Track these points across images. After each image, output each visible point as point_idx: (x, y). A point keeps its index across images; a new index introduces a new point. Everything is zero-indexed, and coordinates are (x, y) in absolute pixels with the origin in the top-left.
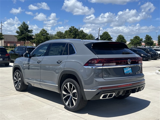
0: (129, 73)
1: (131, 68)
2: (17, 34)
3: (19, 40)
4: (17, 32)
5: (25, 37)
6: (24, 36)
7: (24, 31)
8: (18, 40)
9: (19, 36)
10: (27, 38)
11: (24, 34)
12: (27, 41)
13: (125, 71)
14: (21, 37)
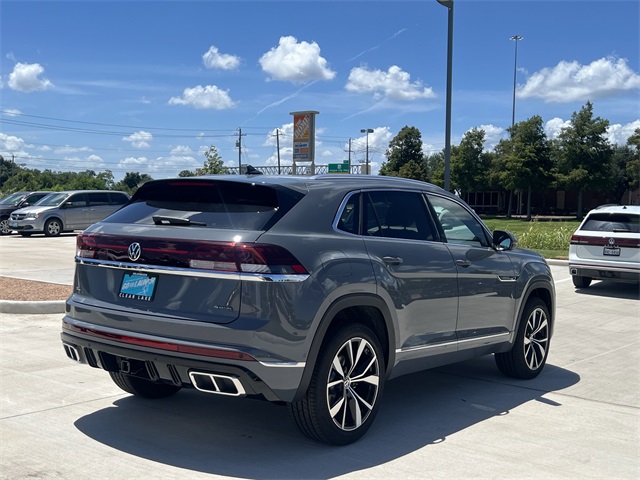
0: (136, 296)
1: (153, 280)
13: (125, 286)
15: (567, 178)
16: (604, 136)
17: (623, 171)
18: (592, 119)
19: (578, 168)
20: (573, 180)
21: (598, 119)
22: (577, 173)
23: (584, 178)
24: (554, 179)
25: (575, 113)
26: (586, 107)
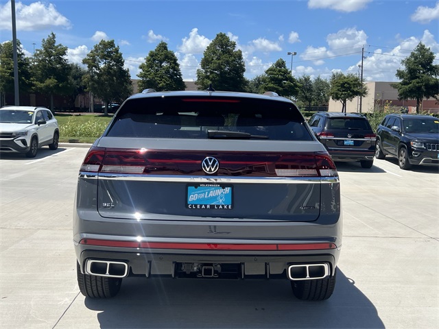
2: (398, 80)
3: (404, 95)
4: (400, 74)
5: (419, 88)
6: (418, 83)
7: (419, 70)
8: (400, 95)
9: (404, 83)
10: (425, 90)
11: (418, 77)
12: (425, 99)
13: (193, 198)
14: (407, 87)
15: (42, 85)
16: (65, 57)
17: (76, 81)
18: (56, 45)
19: (50, 78)
20: (47, 87)
21: (60, 45)
22: (51, 82)
23: (56, 85)
24: (34, 85)
25: (44, 40)
26: (51, 36)
